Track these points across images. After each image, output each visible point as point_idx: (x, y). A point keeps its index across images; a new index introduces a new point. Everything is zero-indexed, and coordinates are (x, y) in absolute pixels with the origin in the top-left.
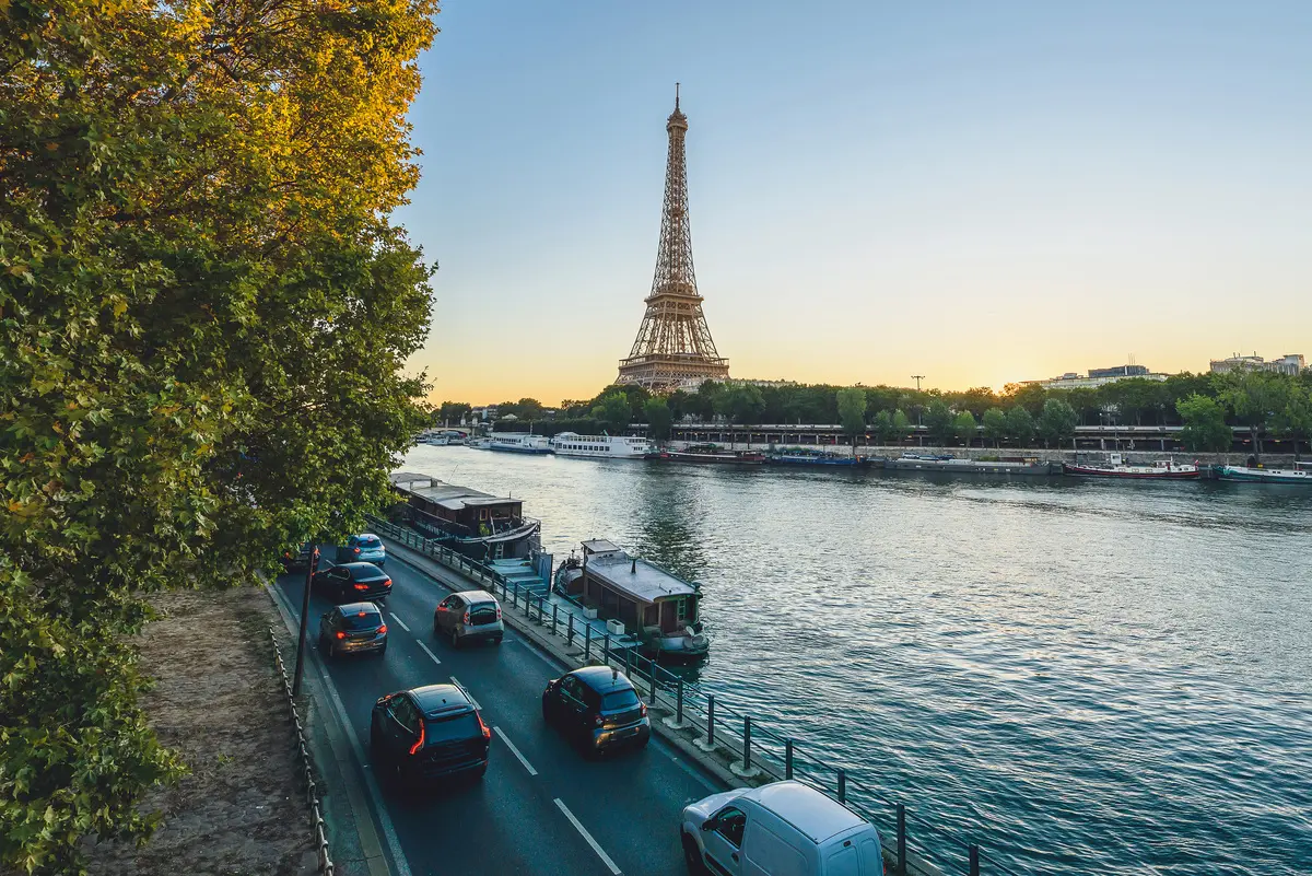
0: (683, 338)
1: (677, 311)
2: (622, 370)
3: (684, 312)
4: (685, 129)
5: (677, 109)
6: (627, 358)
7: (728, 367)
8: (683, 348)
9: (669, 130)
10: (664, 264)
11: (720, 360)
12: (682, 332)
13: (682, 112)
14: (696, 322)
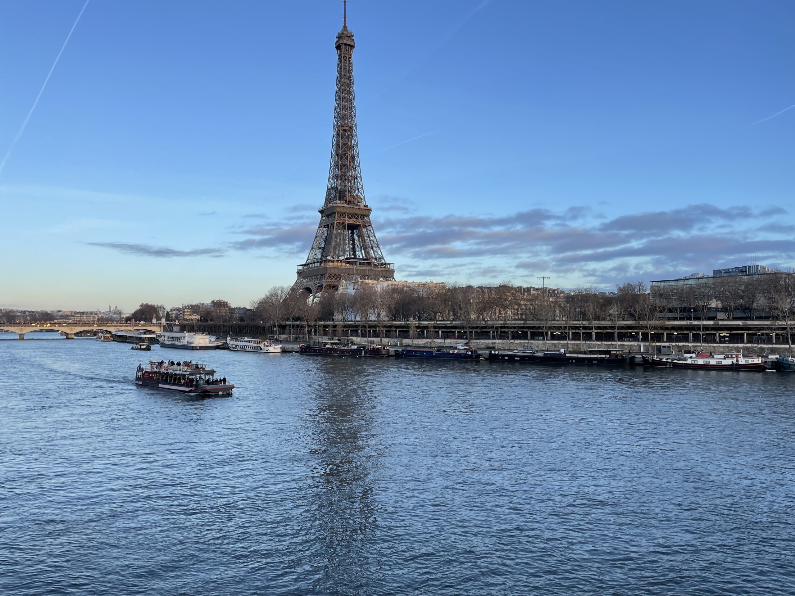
0: (353, 244)
1: (347, 221)
2: (299, 273)
3: (353, 221)
4: (352, 47)
5: (345, 27)
6: (304, 263)
7: (393, 271)
8: (354, 254)
9: (338, 47)
10: (336, 177)
11: (386, 264)
12: (353, 240)
13: (349, 28)
14: (364, 230)
